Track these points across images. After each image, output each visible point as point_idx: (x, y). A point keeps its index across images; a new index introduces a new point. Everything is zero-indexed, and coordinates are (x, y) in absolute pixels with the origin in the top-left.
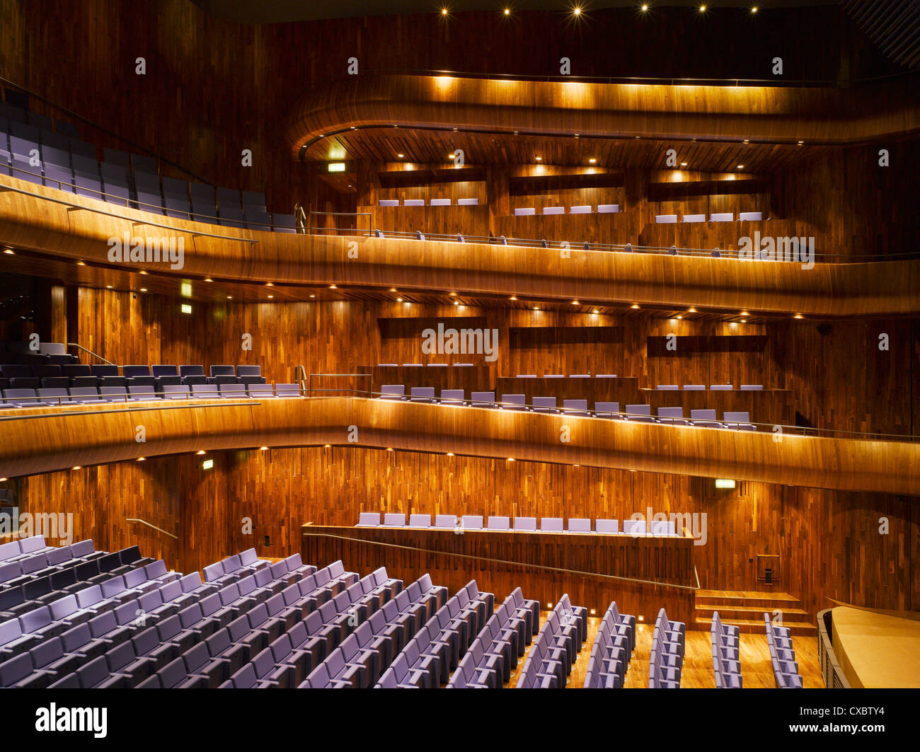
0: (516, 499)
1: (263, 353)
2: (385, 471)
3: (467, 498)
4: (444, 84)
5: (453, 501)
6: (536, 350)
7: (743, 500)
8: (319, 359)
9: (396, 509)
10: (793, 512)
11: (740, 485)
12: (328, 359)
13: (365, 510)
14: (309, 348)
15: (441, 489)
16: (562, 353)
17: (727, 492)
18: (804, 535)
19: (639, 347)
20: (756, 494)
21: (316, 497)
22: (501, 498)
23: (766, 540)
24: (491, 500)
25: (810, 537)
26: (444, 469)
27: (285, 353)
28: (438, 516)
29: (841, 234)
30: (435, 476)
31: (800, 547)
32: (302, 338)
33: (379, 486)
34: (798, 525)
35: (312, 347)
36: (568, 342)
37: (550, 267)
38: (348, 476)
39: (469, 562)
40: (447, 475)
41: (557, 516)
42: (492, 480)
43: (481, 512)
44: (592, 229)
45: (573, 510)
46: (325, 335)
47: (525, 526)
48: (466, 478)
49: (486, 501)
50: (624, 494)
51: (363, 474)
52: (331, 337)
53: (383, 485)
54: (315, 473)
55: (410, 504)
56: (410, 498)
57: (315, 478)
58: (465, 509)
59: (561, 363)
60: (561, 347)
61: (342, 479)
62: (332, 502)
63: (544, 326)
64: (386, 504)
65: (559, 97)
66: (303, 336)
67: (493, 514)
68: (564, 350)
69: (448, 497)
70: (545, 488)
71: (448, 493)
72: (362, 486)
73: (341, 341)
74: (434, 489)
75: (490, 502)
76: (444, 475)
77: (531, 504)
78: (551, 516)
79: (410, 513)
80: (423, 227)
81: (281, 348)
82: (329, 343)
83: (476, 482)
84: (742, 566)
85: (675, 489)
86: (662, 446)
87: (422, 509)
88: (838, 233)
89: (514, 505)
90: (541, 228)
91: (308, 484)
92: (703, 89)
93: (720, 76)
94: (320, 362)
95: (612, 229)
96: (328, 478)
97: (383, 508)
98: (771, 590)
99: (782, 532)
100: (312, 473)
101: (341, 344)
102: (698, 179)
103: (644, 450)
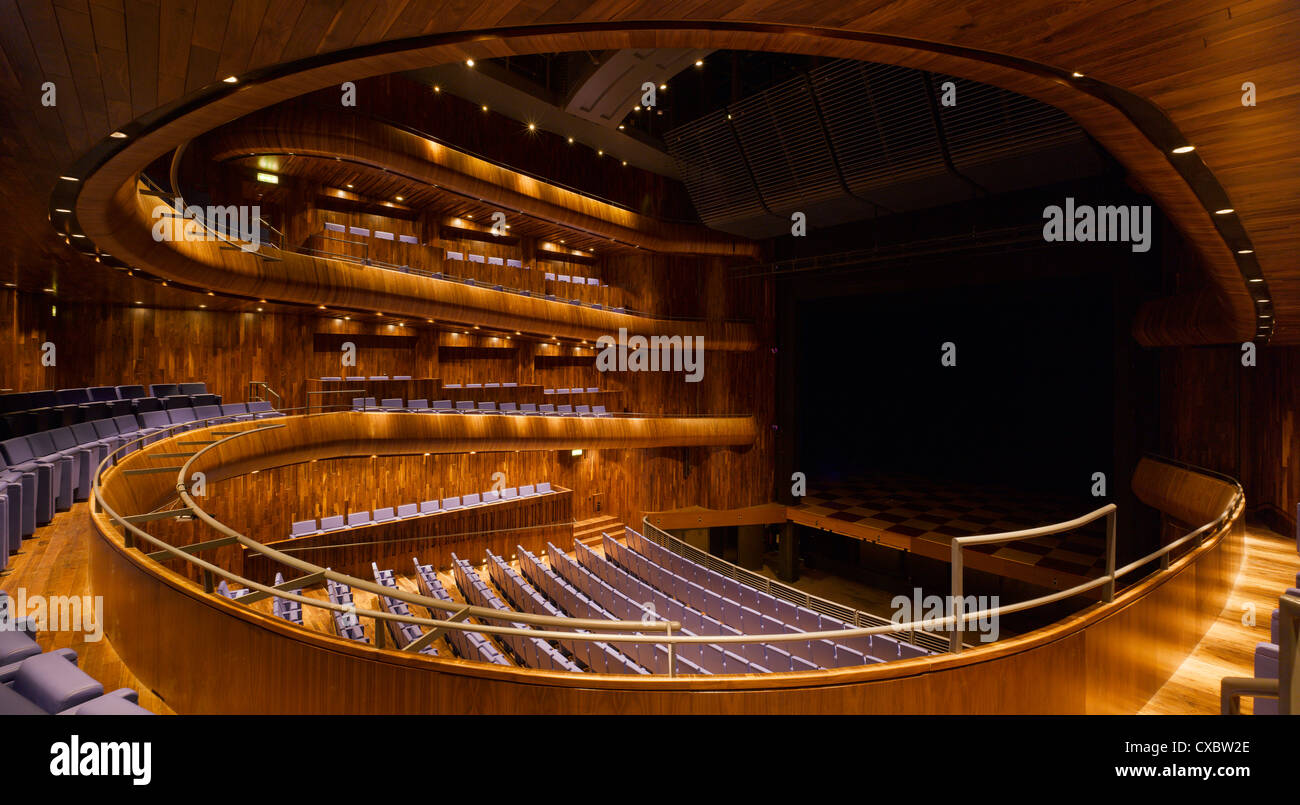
0: (442, 484)
1: (161, 365)
2: (321, 478)
3: (402, 491)
4: (434, 148)
5: (389, 496)
6: (451, 364)
7: (586, 462)
8: (243, 372)
9: (332, 513)
10: (613, 465)
11: (585, 452)
12: (254, 373)
13: (297, 520)
14: (229, 361)
15: (378, 486)
16: (470, 367)
17: (578, 457)
18: (621, 477)
19: (529, 364)
20: (593, 456)
21: (237, 517)
22: (430, 486)
23: (597, 484)
24: (422, 489)
25: (626, 479)
26: (381, 468)
27: (195, 365)
28: (375, 511)
29: (650, 302)
30: (372, 477)
31: (618, 484)
32: (219, 350)
33: (313, 494)
34: (616, 473)
35: (233, 360)
36: (475, 358)
37: (511, 307)
38: (277, 488)
39: (421, 543)
40: (384, 473)
41: (474, 493)
42: (424, 472)
43: (414, 500)
44: (517, 279)
45: (485, 485)
46: (251, 348)
47: (452, 505)
48: (401, 474)
49: (419, 491)
50: (519, 467)
51: (296, 485)
52: (259, 350)
53: (319, 492)
54: (236, 492)
55: (347, 506)
56: (346, 499)
57: (236, 496)
58: (400, 500)
59: (470, 374)
60: (470, 362)
61: (270, 493)
62: (257, 520)
63: (466, 346)
64: (321, 509)
65: (518, 186)
66: (221, 347)
67: (424, 500)
68: (472, 364)
69: (384, 493)
70: (465, 472)
71: (384, 490)
72: (294, 496)
73: (271, 354)
74: (371, 487)
75: (422, 491)
76: (381, 473)
77: (454, 486)
78: (469, 493)
79: (346, 513)
80: (388, 259)
81: (190, 361)
82: (255, 355)
83: (410, 475)
84: (585, 504)
85: (550, 460)
86: (575, 431)
87: (359, 508)
88: (648, 300)
89: (442, 489)
90: (482, 272)
91: (226, 506)
92: (608, 208)
93: (606, 196)
94: (243, 376)
95: (529, 281)
96: (252, 495)
97: (318, 514)
98: (599, 516)
99: (605, 478)
100: (232, 493)
101: (271, 357)
102: (565, 252)
103: (565, 435)
